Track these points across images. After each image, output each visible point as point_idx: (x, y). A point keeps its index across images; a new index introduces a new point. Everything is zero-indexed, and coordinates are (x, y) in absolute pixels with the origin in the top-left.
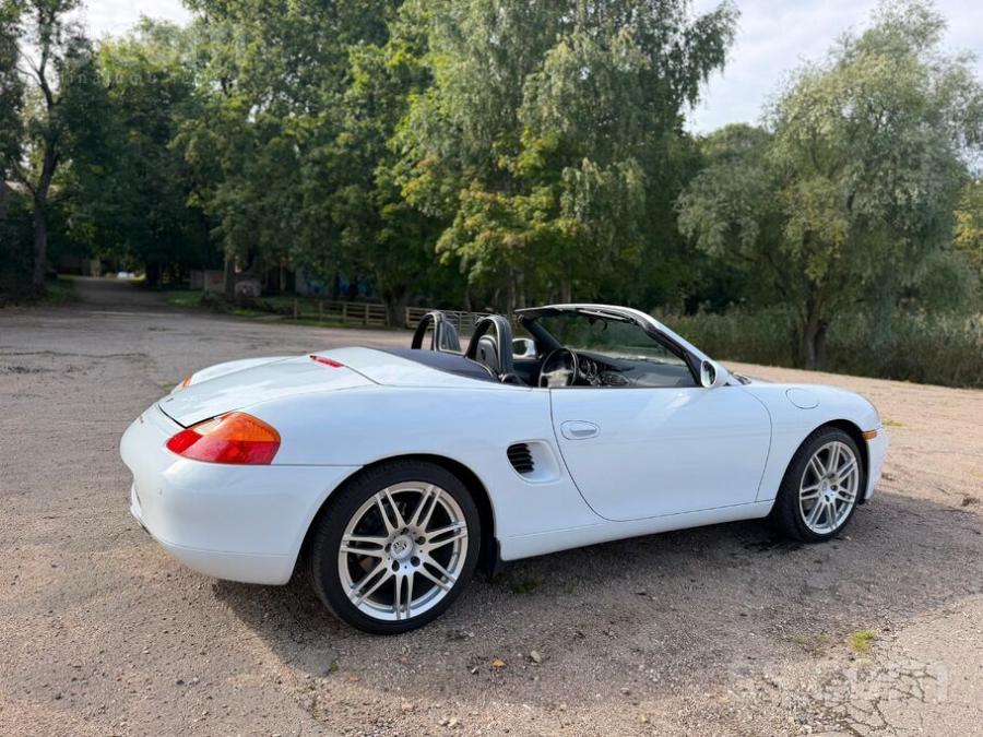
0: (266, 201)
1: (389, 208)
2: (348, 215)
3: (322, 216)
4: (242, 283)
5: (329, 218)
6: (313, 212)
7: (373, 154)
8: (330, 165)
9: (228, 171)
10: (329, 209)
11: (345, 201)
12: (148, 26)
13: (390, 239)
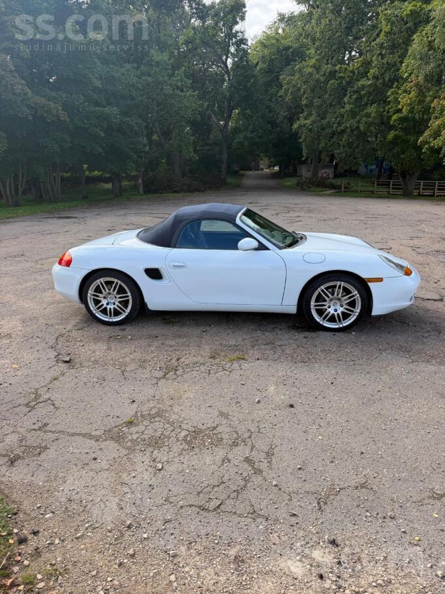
0: (324, 122)
1: (395, 117)
2: (369, 125)
3: (354, 127)
4: (323, 171)
5: (358, 128)
6: (348, 125)
7: (390, 80)
8: (363, 93)
9: (306, 105)
10: (359, 122)
11: (368, 115)
12: (282, 18)
13: (396, 137)
